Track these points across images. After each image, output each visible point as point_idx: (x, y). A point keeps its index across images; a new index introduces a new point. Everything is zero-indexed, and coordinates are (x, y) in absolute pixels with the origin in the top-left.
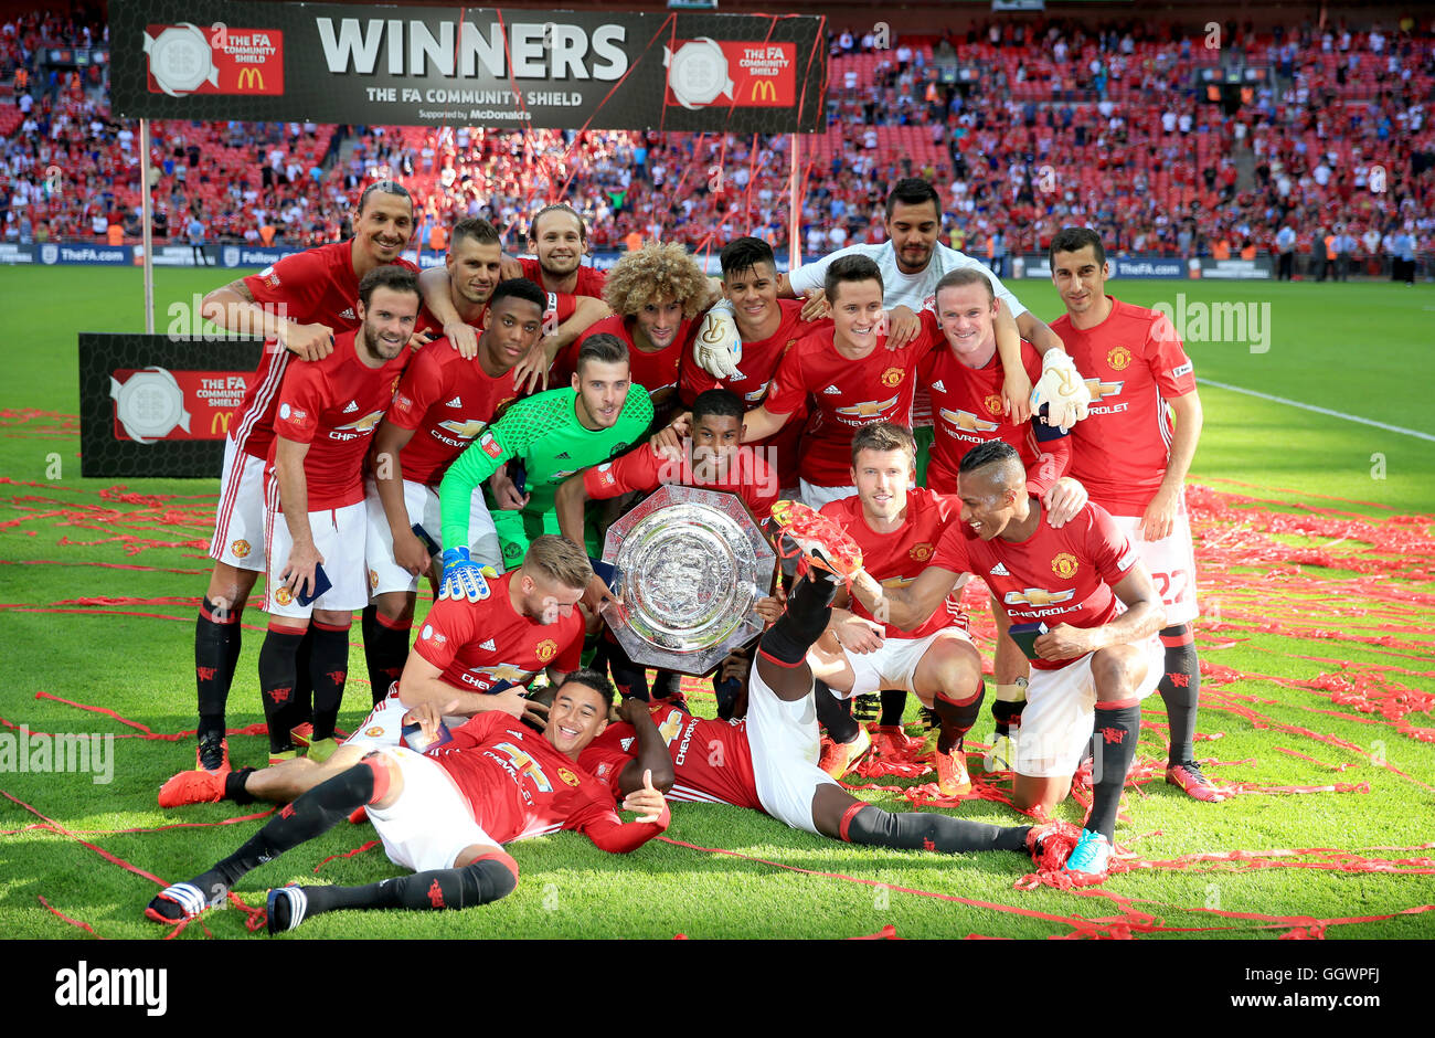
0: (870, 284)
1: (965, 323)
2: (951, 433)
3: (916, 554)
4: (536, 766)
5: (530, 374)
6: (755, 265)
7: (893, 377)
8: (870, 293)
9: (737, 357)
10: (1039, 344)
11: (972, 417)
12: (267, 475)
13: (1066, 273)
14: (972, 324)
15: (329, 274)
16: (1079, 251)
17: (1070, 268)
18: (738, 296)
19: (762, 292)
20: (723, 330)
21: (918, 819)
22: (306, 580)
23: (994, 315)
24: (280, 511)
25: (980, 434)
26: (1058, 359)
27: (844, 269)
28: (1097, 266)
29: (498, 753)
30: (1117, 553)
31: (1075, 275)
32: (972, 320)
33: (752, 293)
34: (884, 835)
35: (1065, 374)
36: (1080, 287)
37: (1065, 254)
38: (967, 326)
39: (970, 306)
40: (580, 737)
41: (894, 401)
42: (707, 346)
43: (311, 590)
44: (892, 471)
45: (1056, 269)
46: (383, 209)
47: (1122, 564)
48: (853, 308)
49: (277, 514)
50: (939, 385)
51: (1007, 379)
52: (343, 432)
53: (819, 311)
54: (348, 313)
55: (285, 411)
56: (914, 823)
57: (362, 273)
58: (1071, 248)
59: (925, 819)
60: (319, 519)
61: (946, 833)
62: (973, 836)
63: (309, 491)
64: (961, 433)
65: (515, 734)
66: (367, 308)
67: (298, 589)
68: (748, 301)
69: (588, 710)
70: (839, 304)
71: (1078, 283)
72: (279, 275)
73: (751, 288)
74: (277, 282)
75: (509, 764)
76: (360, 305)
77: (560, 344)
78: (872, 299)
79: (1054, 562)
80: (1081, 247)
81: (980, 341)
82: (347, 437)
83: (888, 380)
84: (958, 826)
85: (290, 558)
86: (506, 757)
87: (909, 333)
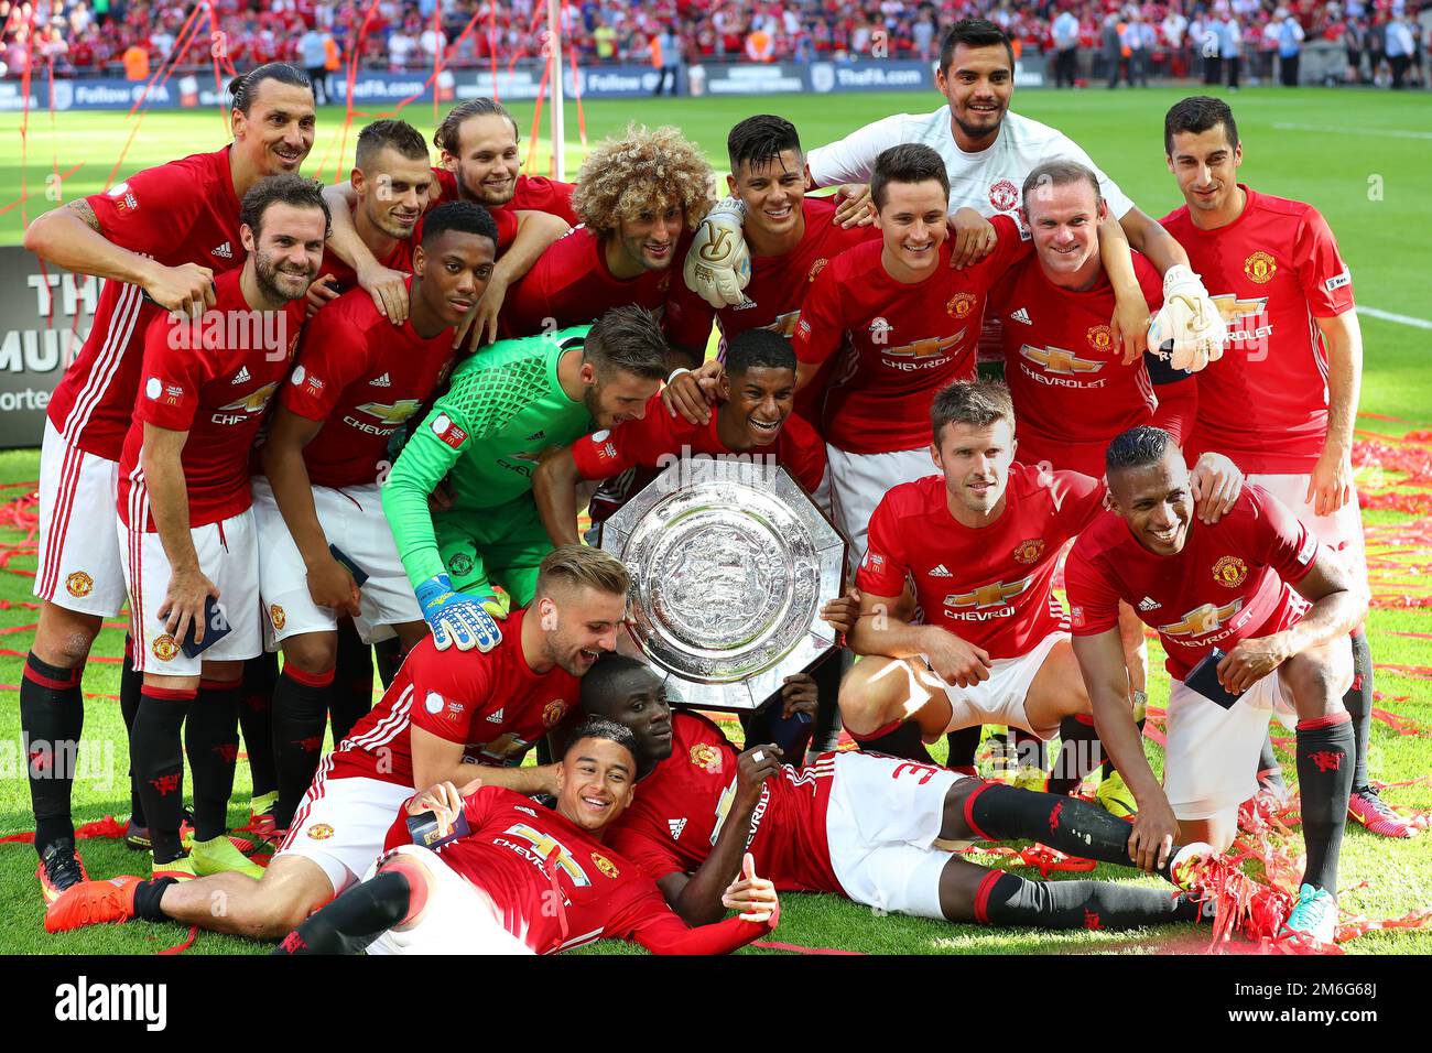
0: (932, 186)
1: (1068, 234)
2: (1036, 377)
3: (1022, 555)
4: (565, 853)
5: (474, 322)
6: (783, 153)
7: (961, 304)
8: (929, 198)
9: (745, 277)
10: (1157, 257)
11: (1067, 356)
12: (124, 484)
13: (1190, 161)
14: (1075, 235)
15: (202, 192)
16: (1207, 133)
17: (1195, 155)
18: (756, 195)
19: (791, 190)
20: (729, 245)
21: (1074, 890)
22: (192, 621)
23: (1101, 222)
24: (151, 528)
25: (1078, 377)
26: (1182, 279)
27: (895, 165)
28: (1230, 150)
29: (513, 839)
30: (1294, 544)
31: (1202, 164)
32: (1077, 230)
33: (778, 192)
34: (1033, 908)
35: (1196, 304)
36: (1209, 180)
37: (1188, 136)
38: (1070, 237)
39: (1076, 211)
40: (612, 808)
41: (960, 335)
42: (704, 264)
43: (200, 633)
44: (991, 452)
45: (1175, 155)
46: (284, 107)
47: (1303, 559)
48: (906, 218)
49: (145, 536)
50: (1022, 315)
51: (1119, 305)
52: (230, 414)
53: (861, 217)
54: (224, 250)
55: (154, 389)
56: (1069, 894)
57: (246, 189)
58: (1198, 128)
59: (1084, 887)
60: (204, 537)
61: (1112, 904)
62: (1148, 906)
63: (190, 497)
64: (1049, 376)
65: (526, 810)
66: (257, 234)
67: (180, 633)
68: (772, 203)
69: (617, 772)
70: (888, 212)
71: (1206, 174)
72: (138, 196)
73: (776, 184)
74: (132, 203)
75: (533, 854)
76: (246, 231)
77: (510, 279)
78: (931, 206)
79: (1215, 569)
80: (1209, 127)
81: (1085, 257)
82: (234, 420)
83: (955, 309)
84: (1126, 891)
85: (169, 592)
86: (527, 844)
87: (981, 245)
